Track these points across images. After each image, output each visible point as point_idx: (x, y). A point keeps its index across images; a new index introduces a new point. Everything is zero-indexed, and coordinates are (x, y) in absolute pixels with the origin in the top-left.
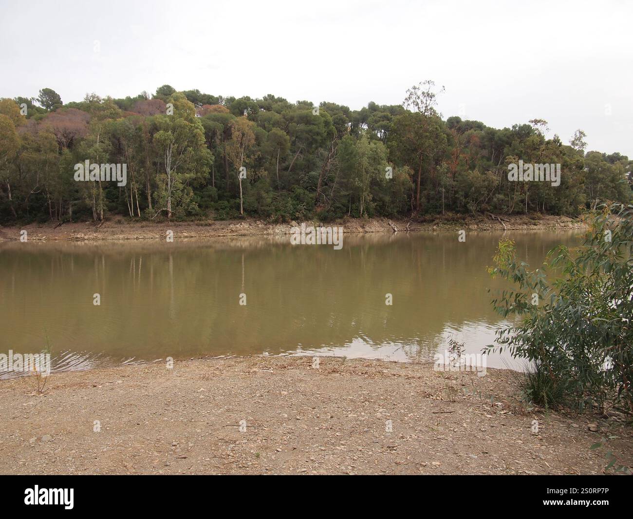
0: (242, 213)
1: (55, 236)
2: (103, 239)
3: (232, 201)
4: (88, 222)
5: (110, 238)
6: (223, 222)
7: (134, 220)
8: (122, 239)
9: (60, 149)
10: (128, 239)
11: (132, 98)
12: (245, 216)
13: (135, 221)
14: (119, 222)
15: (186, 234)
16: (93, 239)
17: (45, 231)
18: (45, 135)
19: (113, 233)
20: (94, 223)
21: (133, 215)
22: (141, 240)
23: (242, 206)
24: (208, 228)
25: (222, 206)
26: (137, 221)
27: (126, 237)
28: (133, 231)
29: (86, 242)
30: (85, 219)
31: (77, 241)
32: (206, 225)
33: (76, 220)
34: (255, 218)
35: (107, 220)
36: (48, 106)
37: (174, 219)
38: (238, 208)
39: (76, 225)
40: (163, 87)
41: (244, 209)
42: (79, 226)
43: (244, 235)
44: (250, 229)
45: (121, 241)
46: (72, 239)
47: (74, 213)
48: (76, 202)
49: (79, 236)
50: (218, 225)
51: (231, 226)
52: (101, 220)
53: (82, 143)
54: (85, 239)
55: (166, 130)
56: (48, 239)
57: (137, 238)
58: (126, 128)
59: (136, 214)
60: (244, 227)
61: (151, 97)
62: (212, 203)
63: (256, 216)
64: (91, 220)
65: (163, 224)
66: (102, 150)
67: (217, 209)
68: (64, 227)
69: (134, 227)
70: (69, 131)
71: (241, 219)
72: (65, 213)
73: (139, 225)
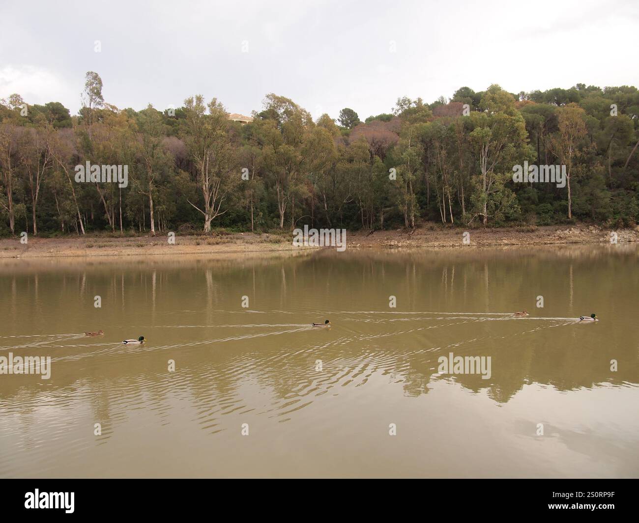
0: (570, 216)
1: (369, 244)
2: (417, 247)
3: (557, 204)
4: (399, 230)
5: (425, 245)
6: (547, 228)
7: (447, 226)
8: (438, 246)
9: (372, 157)
10: (443, 246)
11: (429, 104)
12: (575, 220)
13: (447, 228)
14: (432, 229)
15: (506, 242)
16: (407, 247)
17: (359, 239)
18: (359, 144)
19: (427, 240)
20: (406, 231)
21: (445, 221)
22: (456, 247)
23: (569, 208)
24: (531, 234)
25: (543, 210)
26: (450, 228)
27: (442, 244)
28: (449, 238)
29: (400, 249)
30: (396, 226)
31: (391, 248)
32: (528, 231)
33: (387, 227)
34: (586, 222)
35: (419, 227)
36: (347, 125)
37: (490, 225)
38: (565, 210)
39: (387, 233)
40: (461, 90)
41: (572, 212)
42: (391, 233)
43: (576, 243)
44: (582, 235)
45: (436, 249)
46: (386, 247)
47: (386, 220)
48: (388, 209)
49: (392, 243)
50: (542, 231)
51: (558, 232)
52: (412, 227)
53: (395, 148)
54: (399, 247)
55: (482, 127)
56: (362, 247)
57: (453, 246)
58: (437, 130)
59: (449, 221)
60: (574, 233)
61: (448, 102)
62: (533, 206)
63: (588, 219)
64: (403, 227)
65: (478, 231)
66: (415, 154)
67: (538, 213)
68: (375, 234)
69: (448, 234)
70: (377, 140)
71: (570, 224)
72: (377, 220)
73: (451, 231)
